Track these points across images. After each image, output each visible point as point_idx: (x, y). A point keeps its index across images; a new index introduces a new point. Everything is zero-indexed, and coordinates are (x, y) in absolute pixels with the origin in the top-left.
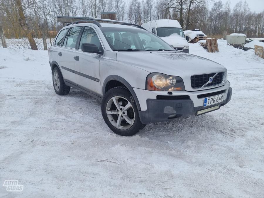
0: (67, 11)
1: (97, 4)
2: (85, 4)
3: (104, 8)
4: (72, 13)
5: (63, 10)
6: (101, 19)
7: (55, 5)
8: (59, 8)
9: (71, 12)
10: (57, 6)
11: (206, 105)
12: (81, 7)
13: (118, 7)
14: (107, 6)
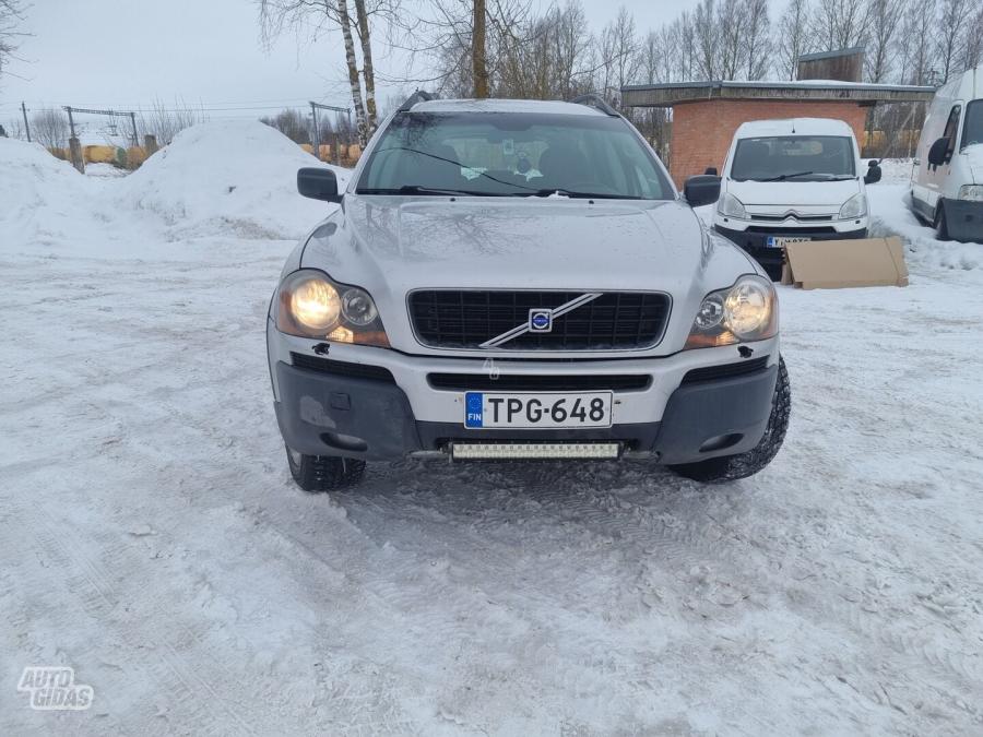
0: (730, 65)
1: (856, 21)
2: (805, 28)
3: (888, 36)
4: (747, 70)
5: (717, 63)
6: (795, 82)
7: (690, 48)
8: (702, 57)
9: (747, 63)
10: (698, 49)
11: (479, 423)
12: (785, 43)
13: (955, 24)
14: (900, 24)
